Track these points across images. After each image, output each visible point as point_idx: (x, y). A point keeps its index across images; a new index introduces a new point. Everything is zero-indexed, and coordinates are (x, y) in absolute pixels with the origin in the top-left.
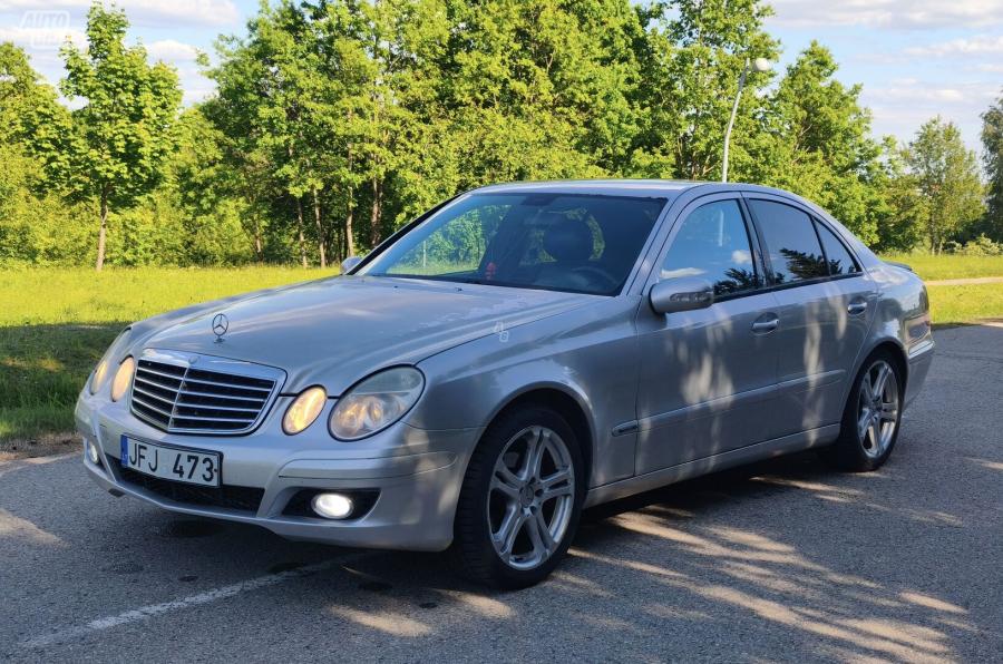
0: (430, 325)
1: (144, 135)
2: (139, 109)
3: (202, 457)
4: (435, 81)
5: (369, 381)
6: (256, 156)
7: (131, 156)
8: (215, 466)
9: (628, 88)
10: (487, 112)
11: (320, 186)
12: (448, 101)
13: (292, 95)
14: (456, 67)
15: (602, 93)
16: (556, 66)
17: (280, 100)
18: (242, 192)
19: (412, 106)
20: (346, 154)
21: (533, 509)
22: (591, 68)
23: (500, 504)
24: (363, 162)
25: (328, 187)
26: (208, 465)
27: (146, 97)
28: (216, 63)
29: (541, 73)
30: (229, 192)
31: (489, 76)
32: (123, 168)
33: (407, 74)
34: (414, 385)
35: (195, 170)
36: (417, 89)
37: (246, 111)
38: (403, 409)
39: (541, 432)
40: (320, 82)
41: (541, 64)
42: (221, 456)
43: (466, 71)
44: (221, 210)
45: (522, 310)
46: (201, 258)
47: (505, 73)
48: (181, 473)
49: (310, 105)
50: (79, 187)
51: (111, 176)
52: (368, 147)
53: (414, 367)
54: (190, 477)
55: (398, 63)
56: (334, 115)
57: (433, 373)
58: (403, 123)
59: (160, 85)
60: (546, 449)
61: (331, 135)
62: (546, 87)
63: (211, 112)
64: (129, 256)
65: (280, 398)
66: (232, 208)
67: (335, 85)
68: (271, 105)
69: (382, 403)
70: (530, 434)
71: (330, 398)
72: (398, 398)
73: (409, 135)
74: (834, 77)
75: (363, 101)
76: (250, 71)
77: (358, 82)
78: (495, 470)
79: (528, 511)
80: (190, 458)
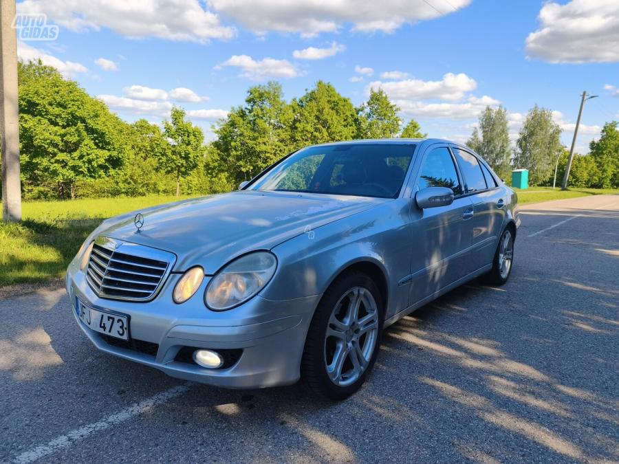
0: (282, 219)
1: (191, 150)
2: (189, 142)
3: (117, 318)
4: (289, 133)
5: (236, 262)
6: (230, 159)
7: (186, 158)
8: (125, 326)
9: (352, 135)
10: (307, 143)
11: (252, 168)
12: (293, 139)
13: (242, 138)
14: (296, 128)
15: (344, 136)
16: (329, 128)
17: (238, 140)
18: (226, 171)
19: (282, 141)
20: (260, 157)
21: (353, 342)
22: (340, 128)
23: (332, 344)
24: (266, 160)
25: (254, 168)
26: (120, 324)
27: (192, 137)
28: (217, 128)
29: (324, 130)
30: (223, 171)
31: (307, 131)
32: (184, 162)
33: (280, 131)
34: (269, 266)
35: (210, 163)
36: (283, 136)
37: (227, 143)
38: (262, 283)
39: (359, 291)
40: (251, 134)
41: (324, 127)
42: (129, 318)
43: (299, 129)
44: (220, 176)
45: (341, 208)
46: (215, 192)
47: (312, 130)
48: (104, 328)
49: (248, 141)
50: (169, 169)
51: (180, 164)
52: (267, 155)
53: (269, 251)
54: (110, 331)
55: (276, 127)
56: (256, 145)
57: (283, 255)
58: (279, 147)
59: (197, 134)
60: (362, 302)
61: (255, 152)
62: (326, 134)
63: (216, 145)
64: (189, 192)
65: (172, 275)
66: (223, 176)
67: (256, 134)
68: (235, 142)
69: (245, 280)
70: (352, 293)
71: (207, 275)
72: (258, 276)
73: (281, 151)
74: (419, 131)
75: (265, 140)
76: (228, 131)
77: (264, 133)
78: (329, 324)
79: (350, 344)
80: (109, 318)
